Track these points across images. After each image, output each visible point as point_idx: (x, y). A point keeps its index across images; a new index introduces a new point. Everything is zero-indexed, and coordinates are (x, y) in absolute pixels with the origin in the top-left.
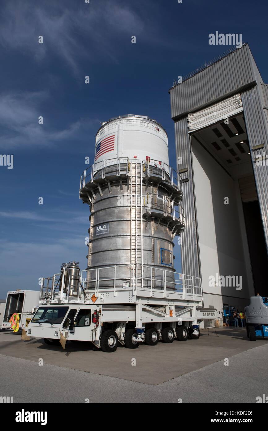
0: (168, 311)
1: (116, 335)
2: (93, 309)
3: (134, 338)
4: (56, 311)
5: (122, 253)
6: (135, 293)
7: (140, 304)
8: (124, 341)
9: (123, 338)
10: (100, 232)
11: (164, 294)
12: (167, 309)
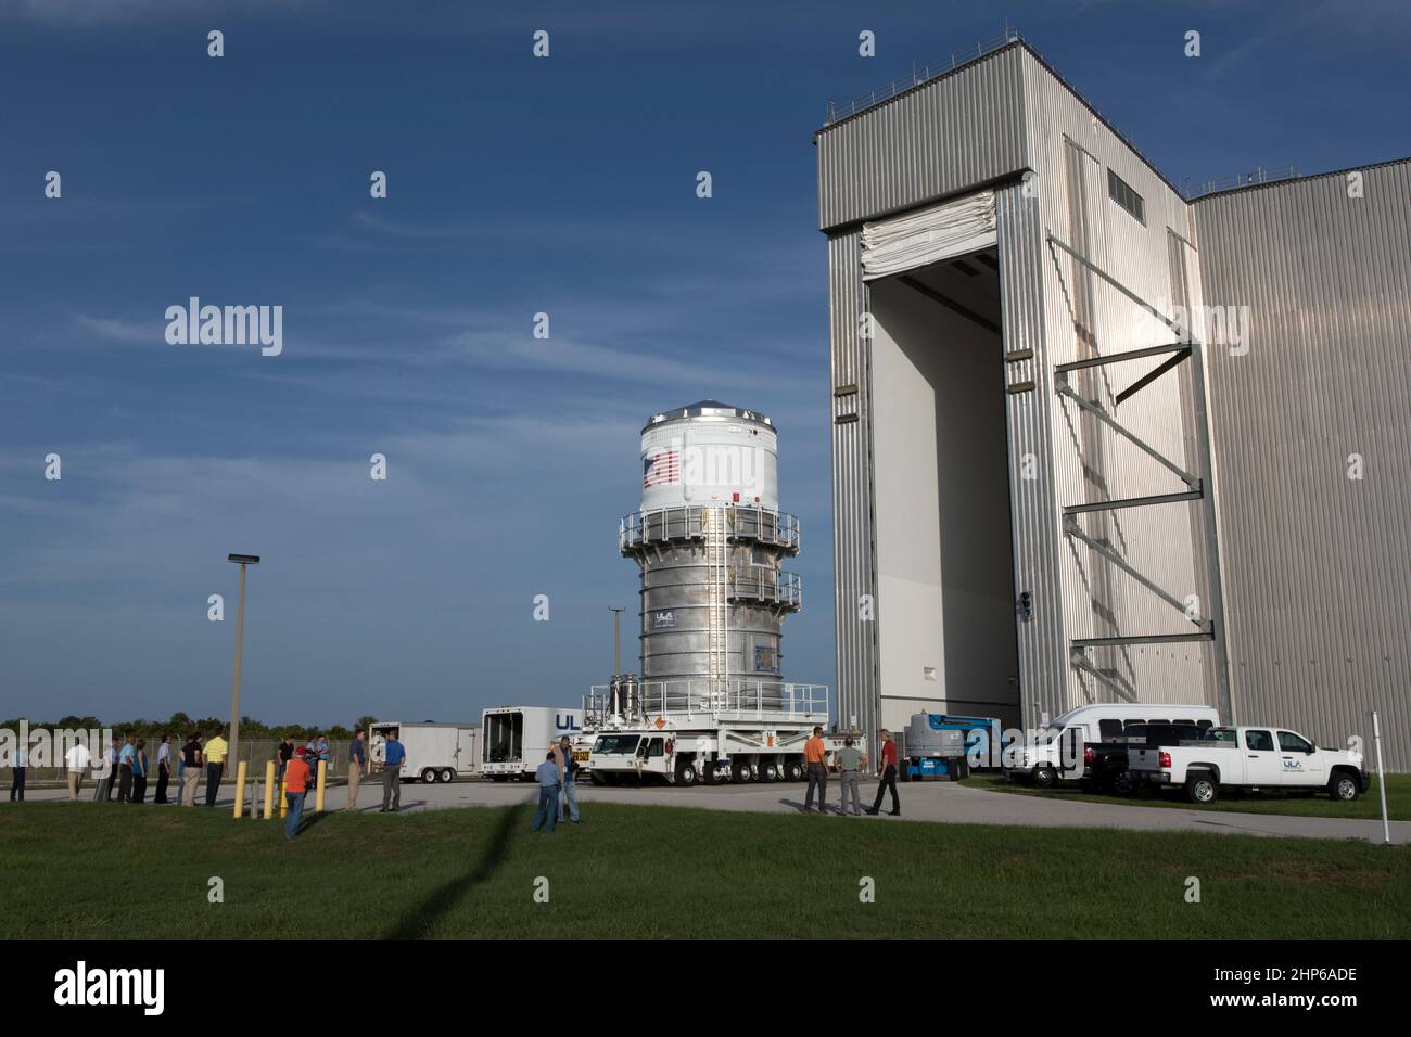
0: (765, 739)
1: (693, 768)
2: (666, 736)
3: (716, 774)
4: (616, 741)
5: (697, 658)
6: (716, 717)
7: (724, 730)
8: (704, 776)
9: (702, 774)
10: (662, 622)
11: (759, 715)
12: (765, 735)
